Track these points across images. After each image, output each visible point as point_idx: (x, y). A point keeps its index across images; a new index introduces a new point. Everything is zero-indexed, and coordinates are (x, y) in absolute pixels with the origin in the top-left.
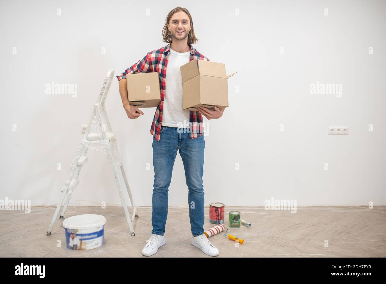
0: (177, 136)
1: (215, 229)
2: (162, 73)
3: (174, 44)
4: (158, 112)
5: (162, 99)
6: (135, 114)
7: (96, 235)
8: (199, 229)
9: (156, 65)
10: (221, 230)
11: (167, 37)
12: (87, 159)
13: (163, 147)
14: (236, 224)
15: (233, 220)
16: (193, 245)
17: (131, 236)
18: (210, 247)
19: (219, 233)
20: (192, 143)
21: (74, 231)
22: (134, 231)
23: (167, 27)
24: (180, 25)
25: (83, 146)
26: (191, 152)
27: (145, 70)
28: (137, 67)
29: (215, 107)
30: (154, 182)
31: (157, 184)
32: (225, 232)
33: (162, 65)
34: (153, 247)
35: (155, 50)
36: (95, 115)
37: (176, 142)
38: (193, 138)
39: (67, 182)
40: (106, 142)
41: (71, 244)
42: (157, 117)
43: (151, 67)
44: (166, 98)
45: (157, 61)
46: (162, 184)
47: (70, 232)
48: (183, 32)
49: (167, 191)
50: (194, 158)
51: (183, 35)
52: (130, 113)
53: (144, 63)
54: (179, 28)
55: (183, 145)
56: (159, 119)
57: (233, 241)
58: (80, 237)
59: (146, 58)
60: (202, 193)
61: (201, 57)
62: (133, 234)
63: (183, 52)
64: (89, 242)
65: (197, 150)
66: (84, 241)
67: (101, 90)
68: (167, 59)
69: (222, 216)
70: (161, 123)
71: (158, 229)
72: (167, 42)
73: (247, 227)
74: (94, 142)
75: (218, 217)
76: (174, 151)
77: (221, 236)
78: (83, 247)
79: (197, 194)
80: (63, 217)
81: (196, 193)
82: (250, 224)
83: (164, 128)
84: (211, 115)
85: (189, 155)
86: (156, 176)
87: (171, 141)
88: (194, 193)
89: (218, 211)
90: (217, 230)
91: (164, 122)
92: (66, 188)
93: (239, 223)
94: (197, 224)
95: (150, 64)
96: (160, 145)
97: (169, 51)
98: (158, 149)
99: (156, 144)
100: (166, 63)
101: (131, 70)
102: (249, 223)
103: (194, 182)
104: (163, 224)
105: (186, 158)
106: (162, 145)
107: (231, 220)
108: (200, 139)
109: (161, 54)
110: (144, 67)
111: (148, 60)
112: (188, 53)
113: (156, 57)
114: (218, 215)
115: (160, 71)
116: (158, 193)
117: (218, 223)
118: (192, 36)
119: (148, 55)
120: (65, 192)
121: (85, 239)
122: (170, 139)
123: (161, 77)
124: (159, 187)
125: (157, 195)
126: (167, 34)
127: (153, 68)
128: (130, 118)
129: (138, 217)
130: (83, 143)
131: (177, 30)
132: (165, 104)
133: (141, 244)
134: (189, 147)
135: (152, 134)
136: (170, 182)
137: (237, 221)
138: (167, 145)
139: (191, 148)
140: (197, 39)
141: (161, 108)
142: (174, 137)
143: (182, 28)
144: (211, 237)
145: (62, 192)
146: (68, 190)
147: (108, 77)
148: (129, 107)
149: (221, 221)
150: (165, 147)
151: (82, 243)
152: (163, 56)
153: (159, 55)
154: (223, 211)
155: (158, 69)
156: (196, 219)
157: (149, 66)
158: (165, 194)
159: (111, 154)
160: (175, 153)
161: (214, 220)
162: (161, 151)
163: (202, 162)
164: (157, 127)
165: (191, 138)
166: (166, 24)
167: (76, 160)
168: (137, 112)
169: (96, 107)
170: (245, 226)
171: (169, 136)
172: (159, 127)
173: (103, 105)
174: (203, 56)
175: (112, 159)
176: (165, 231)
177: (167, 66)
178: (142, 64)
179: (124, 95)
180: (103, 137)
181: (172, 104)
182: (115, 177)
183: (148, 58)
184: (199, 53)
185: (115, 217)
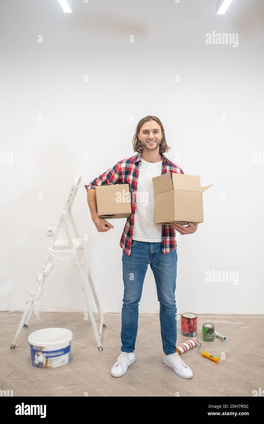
0: (148, 251)
1: (188, 344)
2: (133, 184)
3: (145, 153)
4: (128, 225)
5: (133, 212)
6: (104, 228)
7: (62, 352)
8: (172, 347)
9: (127, 176)
10: (194, 344)
11: (137, 147)
12: (52, 267)
13: (134, 262)
14: (210, 338)
15: (206, 334)
16: (165, 364)
17: (98, 350)
18: (184, 368)
19: (192, 348)
20: (164, 258)
21: (39, 348)
22: (102, 344)
23: (137, 137)
24: (152, 135)
25: (49, 256)
26: (164, 267)
27: (115, 180)
28: (106, 177)
29: (190, 223)
30: (123, 296)
31: (127, 299)
32: (199, 347)
33: (133, 176)
34: (123, 367)
35: (125, 159)
36: (62, 223)
37: (147, 257)
38: (166, 253)
39: (33, 293)
40: (74, 252)
41: (36, 362)
42: (127, 230)
43: (121, 177)
44: (137, 211)
45: (128, 172)
46: (132, 299)
47: (36, 349)
48: (155, 142)
49: (137, 306)
50: (166, 273)
51: (155, 145)
52: (99, 227)
53: (113, 173)
54: (150, 138)
55: (155, 260)
56: (129, 232)
57: (207, 359)
58: (46, 355)
59: (116, 167)
60: (175, 310)
61: (174, 167)
62: (101, 349)
63: (154, 162)
64: (55, 360)
65: (170, 266)
66: (50, 359)
67: (68, 197)
68: (138, 170)
69: (194, 328)
70: (132, 237)
71: (128, 346)
72: (138, 152)
73: (222, 340)
74: (60, 251)
75: (190, 330)
76: (145, 266)
77: (194, 353)
78: (49, 365)
79: (170, 310)
80: (27, 326)
81: (168, 309)
82: (225, 338)
83: (135, 242)
84: (185, 231)
85: (161, 270)
86: (126, 291)
87: (142, 256)
88: (165, 309)
89: (190, 322)
90: (190, 346)
91: (135, 237)
92: (32, 299)
93: (213, 336)
94: (169, 342)
95: (120, 174)
96: (131, 260)
97: (140, 161)
98: (128, 264)
99: (126, 258)
100: (137, 174)
101: (100, 180)
102: (223, 337)
103: (166, 299)
104: (133, 341)
105: (158, 272)
106: (132, 260)
107: (205, 333)
108: (172, 253)
109: (132, 164)
110: (113, 177)
111: (118, 170)
112: (160, 163)
113: (126, 168)
114: (190, 327)
115: (131, 183)
116: (128, 309)
117: (190, 336)
118: (163, 145)
119: (118, 164)
120: (30, 303)
121: (51, 357)
122: (141, 254)
123: (132, 189)
124: (129, 303)
125: (127, 311)
126: (137, 144)
127: (124, 179)
128: (99, 231)
129: (105, 326)
130: (50, 252)
131: (148, 140)
132: (136, 217)
133: (109, 361)
134: (161, 262)
135: (122, 247)
136: (140, 297)
137: (211, 335)
138: (138, 260)
139: (163, 263)
140: (169, 148)
141: (131, 222)
142: (146, 252)
143: (153, 138)
144: (184, 353)
145: (27, 303)
146: (33, 301)
147: (76, 184)
148: (98, 220)
149: (194, 334)
150: (136, 262)
151: (48, 361)
152: (134, 166)
153: (130, 165)
154: (196, 323)
155: (129, 180)
156: (168, 337)
157: (119, 177)
158: (135, 310)
159: (79, 264)
160: (146, 267)
161: (186, 332)
162: (131, 266)
163: (175, 276)
164: (127, 241)
165: (164, 253)
166: (137, 134)
167: (42, 270)
168: (106, 226)
169: (63, 215)
170: (220, 340)
171: (140, 251)
172: (129, 241)
173: (69, 210)
174: (175, 165)
175: (79, 270)
176: (135, 348)
177: (138, 178)
178: (112, 174)
179: (93, 207)
180: (70, 247)
181: (144, 218)
182: (83, 289)
183: (118, 168)
184: (171, 162)
185: (81, 326)
